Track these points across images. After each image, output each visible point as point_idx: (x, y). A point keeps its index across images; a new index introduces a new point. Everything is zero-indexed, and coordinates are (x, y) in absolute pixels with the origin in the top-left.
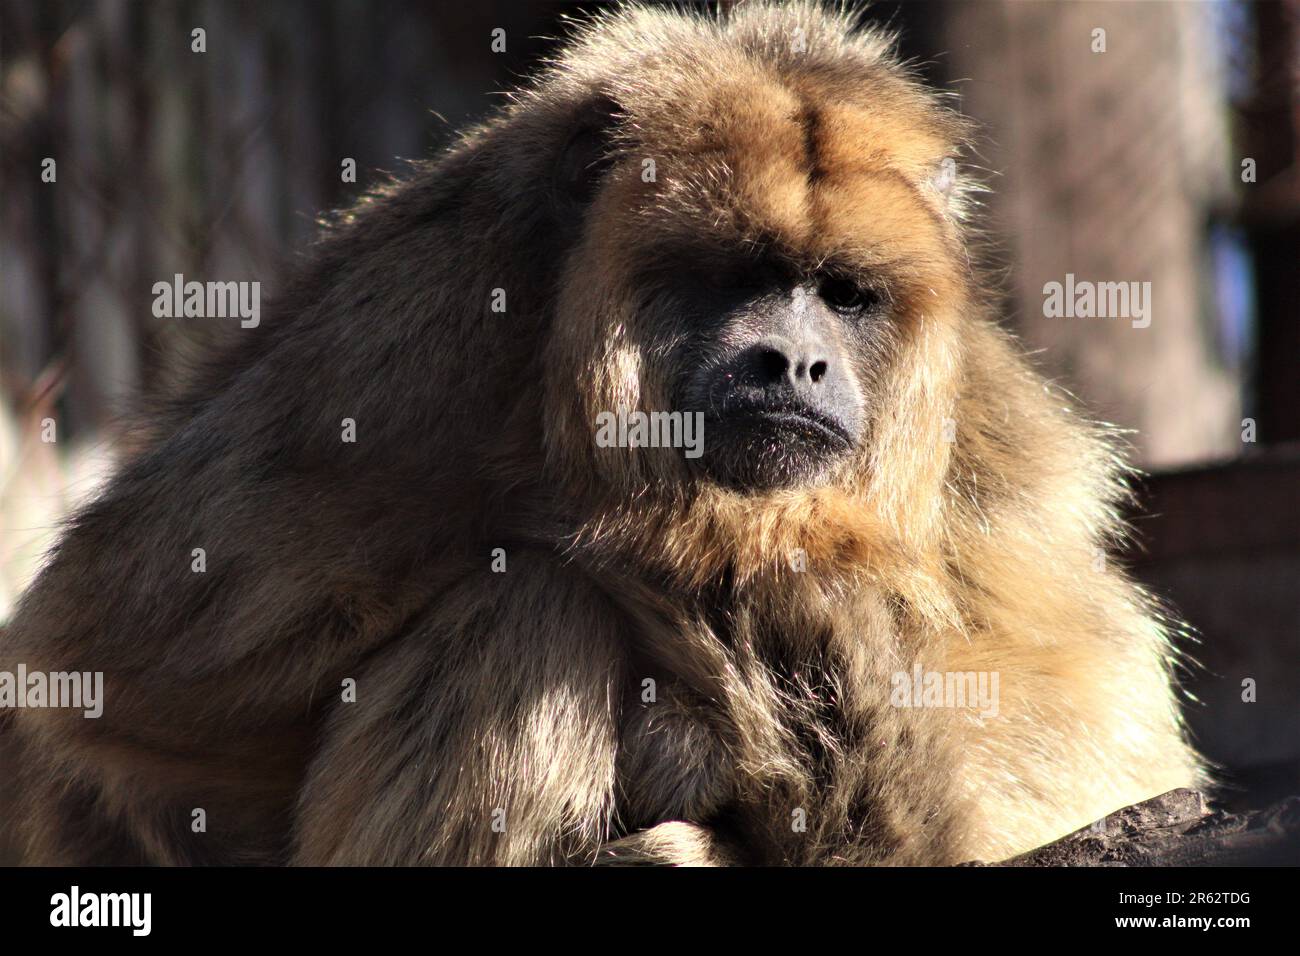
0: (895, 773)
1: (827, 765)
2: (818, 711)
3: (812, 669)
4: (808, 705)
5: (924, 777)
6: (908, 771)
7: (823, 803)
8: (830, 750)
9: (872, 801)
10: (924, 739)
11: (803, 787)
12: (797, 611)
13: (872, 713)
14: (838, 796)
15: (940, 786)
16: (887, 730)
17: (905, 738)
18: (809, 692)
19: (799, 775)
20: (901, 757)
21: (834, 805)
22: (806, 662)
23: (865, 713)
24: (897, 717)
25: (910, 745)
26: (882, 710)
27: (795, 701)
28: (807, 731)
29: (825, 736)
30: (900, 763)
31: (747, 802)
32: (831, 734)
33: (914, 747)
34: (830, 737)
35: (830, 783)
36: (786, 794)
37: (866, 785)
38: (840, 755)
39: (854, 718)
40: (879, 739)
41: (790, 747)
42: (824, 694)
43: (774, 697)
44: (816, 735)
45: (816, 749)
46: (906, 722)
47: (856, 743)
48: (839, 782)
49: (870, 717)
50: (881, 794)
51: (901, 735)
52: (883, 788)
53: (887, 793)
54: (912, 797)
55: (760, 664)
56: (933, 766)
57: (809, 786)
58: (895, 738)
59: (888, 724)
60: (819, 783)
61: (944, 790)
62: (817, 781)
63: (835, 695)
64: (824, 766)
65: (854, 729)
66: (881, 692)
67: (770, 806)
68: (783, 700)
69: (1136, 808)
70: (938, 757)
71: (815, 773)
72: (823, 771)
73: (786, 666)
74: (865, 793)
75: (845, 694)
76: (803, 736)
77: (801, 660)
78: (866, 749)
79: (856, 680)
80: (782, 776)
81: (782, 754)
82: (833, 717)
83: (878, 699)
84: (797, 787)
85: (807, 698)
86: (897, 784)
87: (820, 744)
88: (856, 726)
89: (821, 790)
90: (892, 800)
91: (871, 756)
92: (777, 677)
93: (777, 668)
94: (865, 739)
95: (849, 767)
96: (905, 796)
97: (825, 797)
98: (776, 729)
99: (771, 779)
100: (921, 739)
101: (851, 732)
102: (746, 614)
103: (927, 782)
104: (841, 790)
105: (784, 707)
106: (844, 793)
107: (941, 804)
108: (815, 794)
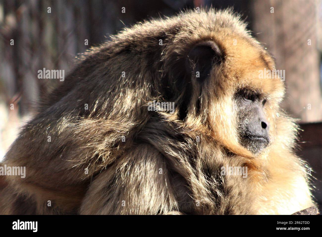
0: (237, 203)
1: (219, 200)
2: (217, 186)
3: (217, 175)
4: (215, 184)
5: (244, 204)
6: (241, 202)
7: (218, 210)
8: (220, 197)
9: (230, 210)
10: (245, 194)
11: (212, 206)
12: (213, 159)
13: (231, 187)
14: (222, 209)
15: (249, 206)
16: (235, 191)
17: (240, 194)
18: (215, 181)
19: (212, 203)
20: (239, 199)
21: (221, 211)
22: (215, 173)
23: (230, 187)
24: (238, 188)
25: (241, 196)
26: (234, 186)
27: (211, 183)
28: (214, 191)
29: (219, 193)
30: (238, 200)
31: (197, 209)
32: (220, 192)
33: (242, 196)
34: (220, 193)
35: (220, 205)
36: (208, 208)
37: (229, 206)
38: (222, 198)
39: (227, 188)
40: (233, 194)
41: (209, 195)
42: (219, 182)
43: (206, 182)
44: (216, 192)
45: (216, 196)
46: (240, 190)
47: (227, 195)
48: (222, 205)
49: (231, 188)
50: (233, 209)
51: (239, 193)
52: (234, 207)
53: (235, 209)
54: (241, 209)
55: (202, 173)
56: (247, 201)
57: (214, 206)
58: (237, 193)
59: (236, 190)
60: (217, 205)
61: (250, 207)
62: (216, 204)
63: (222, 182)
64: (218, 201)
65: (226, 191)
66: (234, 182)
67: (203, 211)
68: (208, 183)
69: (300, 212)
70: (248, 199)
71: (216, 202)
72: (218, 202)
73: (210, 174)
74: (229, 208)
75: (225, 182)
76: (213, 192)
77: (214, 172)
78: (230, 197)
79: (228, 178)
80: (207, 203)
81: (207, 197)
82: (221, 188)
83: (233, 183)
84: (211, 206)
85: (214, 182)
86: (237, 206)
87: (217, 195)
88: (227, 190)
89: (217, 207)
90: (236, 210)
91: (231, 198)
92: (207, 177)
93: (207, 175)
94: (229, 194)
95: (225, 201)
96: (239, 209)
97: (218, 209)
98: (205, 191)
99: (204, 203)
100: (244, 194)
101: (226, 192)
102: (199, 160)
103: (245, 205)
104: (222, 207)
105: (208, 185)
106: (223, 208)
107: (249, 211)
108: (216, 208)
